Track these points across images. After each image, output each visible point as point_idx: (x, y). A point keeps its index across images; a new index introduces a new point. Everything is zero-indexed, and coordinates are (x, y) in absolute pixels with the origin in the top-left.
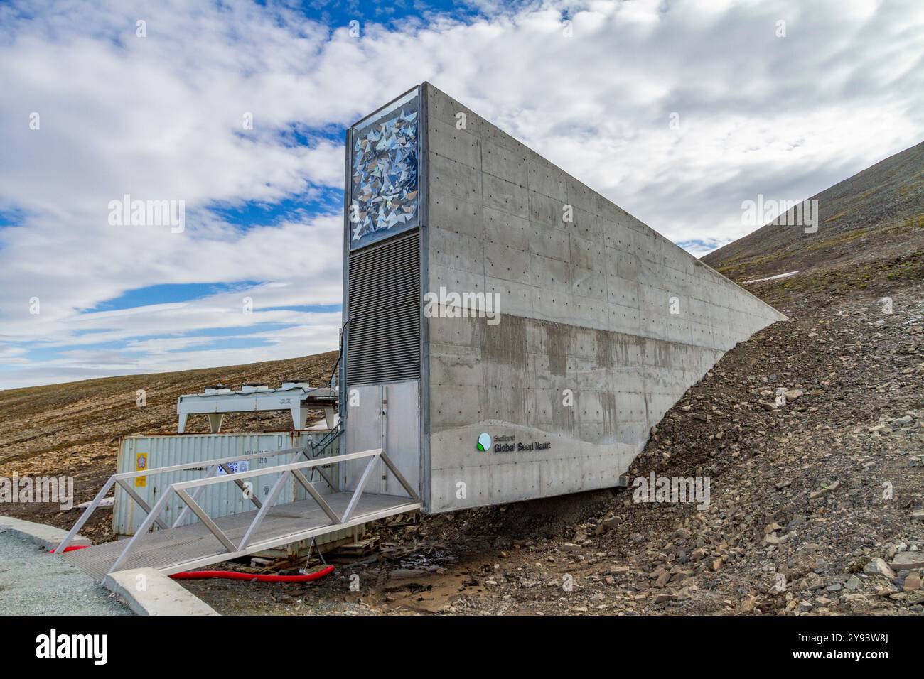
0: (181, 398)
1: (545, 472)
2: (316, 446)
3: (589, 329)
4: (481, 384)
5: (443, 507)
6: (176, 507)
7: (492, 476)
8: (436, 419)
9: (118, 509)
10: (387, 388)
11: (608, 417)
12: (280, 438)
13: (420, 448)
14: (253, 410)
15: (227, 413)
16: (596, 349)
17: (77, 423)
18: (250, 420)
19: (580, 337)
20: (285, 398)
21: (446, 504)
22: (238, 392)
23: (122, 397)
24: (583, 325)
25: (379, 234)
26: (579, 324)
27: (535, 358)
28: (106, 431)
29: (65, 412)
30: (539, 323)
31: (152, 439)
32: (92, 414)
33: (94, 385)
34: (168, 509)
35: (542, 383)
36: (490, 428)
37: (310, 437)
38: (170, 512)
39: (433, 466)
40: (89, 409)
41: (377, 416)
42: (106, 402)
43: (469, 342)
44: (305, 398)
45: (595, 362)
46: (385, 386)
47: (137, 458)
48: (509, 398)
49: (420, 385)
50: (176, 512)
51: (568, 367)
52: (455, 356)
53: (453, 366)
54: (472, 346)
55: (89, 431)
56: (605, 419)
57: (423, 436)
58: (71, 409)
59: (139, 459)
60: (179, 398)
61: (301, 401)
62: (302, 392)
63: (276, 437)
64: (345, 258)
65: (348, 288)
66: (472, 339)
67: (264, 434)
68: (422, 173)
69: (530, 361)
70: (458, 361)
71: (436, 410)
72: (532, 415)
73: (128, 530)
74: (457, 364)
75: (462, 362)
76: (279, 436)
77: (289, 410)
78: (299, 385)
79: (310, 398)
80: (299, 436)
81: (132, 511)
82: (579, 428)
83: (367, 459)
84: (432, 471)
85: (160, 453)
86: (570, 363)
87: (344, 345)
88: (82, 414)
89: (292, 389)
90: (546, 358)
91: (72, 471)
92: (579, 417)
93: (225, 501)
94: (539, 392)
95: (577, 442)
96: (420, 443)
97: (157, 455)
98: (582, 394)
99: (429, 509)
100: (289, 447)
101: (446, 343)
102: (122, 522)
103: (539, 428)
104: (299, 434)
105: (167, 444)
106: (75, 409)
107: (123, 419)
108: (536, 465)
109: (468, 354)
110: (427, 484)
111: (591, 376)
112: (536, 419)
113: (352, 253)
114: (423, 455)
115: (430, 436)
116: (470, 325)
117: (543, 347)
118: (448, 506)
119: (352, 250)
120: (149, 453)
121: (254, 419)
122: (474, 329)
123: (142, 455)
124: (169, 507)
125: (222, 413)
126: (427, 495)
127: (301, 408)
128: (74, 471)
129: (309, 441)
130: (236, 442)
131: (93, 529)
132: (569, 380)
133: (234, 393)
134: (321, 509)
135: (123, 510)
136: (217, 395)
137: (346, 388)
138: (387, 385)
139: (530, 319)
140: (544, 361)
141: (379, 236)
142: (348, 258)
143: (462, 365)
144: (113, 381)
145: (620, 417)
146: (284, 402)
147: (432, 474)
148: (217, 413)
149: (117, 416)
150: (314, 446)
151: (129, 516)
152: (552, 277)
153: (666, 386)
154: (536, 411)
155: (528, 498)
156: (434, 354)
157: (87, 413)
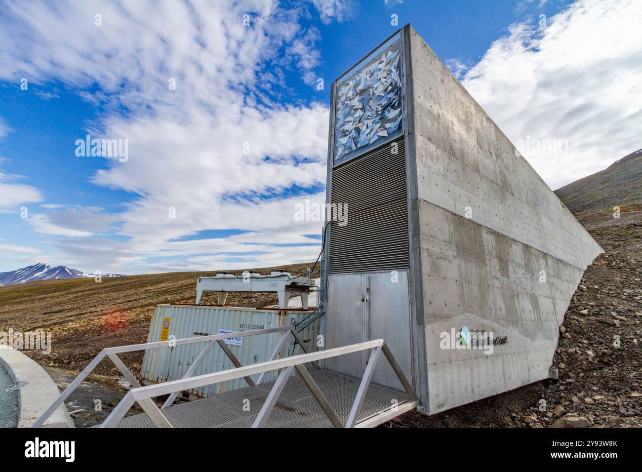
0: (200, 279)
1: (507, 367)
2: (298, 324)
3: (518, 242)
4: (458, 279)
5: (439, 407)
6: (186, 364)
7: (472, 370)
8: (428, 310)
9: (147, 359)
10: (369, 277)
11: (536, 316)
12: (270, 315)
13: (412, 338)
14: (249, 290)
15: (230, 292)
16: (523, 259)
17: (158, 293)
18: (244, 298)
19: (514, 246)
20: (273, 283)
21: (441, 402)
22: (239, 277)
23: (183, 282)
24: (515, 238)
25: (359, 151)
26: (512, 237)
27: (490, 260)
28: (169, 299)
29: (155, 287)
30: (491, 232)
31: (175, 307)
32: (167, 289)
33: (171, 275)
34: (179, 364)
35: (496, 282)
36: (467, 321)
37: (294, 316)
38: (181, 366)
39: (429, 361)
40: (166, 287)
41: (359, 303)
42: (175, 284)
43: (447, 240)
44: (289, 283)
45: (524, 269)
46: (368, 275)
47: (163, 321)
48: (477, 294)
49: (409, 276)
50: (185, 368)
51: (510, 271)
52: (439, 251)
53: (438, 259)
54: (450, 243)
55: (163, 298)
56: (535, 317)
57: (415, 326)
58: (159, 287)
59: (164, 322)
60: (198, 279)
61: (286, 285)
62: (287, 278)
63: (266, 315)
64: (328, 173)
65: (330, 196)
66: (450, 237)
67: (257, 311)
68: (407, 92)
69: (487, 262)
70: (441, 255)
71: (428, 301)
72: (493, 311)
73: (150, 376)
74: (441, 257)
75: (443, 257)
76: (269, 313)
77: (276, 292)
78: (284, 273)
79: (293, 283)
80: (285, 315)
81: (156, 362)
82: (522, 325)
83: (369, 351)
84: (428, 366)
85: (179, 319)
86: (511, 269)
87: (326, 240)
88: (163, 289)
89: (279, 276)
90: (496, 260)
91: (142, 321)
92: (521, 315)
93: (222, 364)
94: (495, 290)
95: (522, 337)
96: (412, 333)
97: (177, 320)
98: (520, 294)
99: (427, 409)
100: (277, 326)
101: (432, 236)
102: (148, 370)
103: (498, 323)
104: (286, 313)
105: (184, 313)
106: (160, 286)
107: (180, 293)
108: (500, 358)
109: (447, 250)
110: (422, 379)
111: (523, 280)
112: (496, 316)
113: (334, 169)
114: (416, 348)
115: (424, 327)
116: (447, 224)
117: (494, 252)
118: (443, 405)
119: (334, 167)
120: (172, 318)
121: (246, 297)
122: (450, 228)
123: (167, 319)
124: (181, 363)
125: (227, 292)
126: (424, 393)
127: (286, 291)
128: (143, 321)
129: (293, 319)
130: (234, 315)
131: (138, 366)
132: (512, 282)
133: (236, 277)
134: (312, 396)
135: (150, 360)
136: (224, 278)
137: (327, 276)
138: (370, 275)
139: (484, 227)
140: (495, 263)
141: (360, 153)
142: (331, 173)
143: (444, 259)
144: (180, 274)
145: (543, 317)
146: (272, 285)
147: (428, 369)
148: (224, 292)
149: (178, 291)
150: (296, 324)
151: (153, 365)
152: (494, 196)
153: (561, 293)
154: (495, 308)
155: (498, 393)
156: (424, 245)
157: (165, 289)
